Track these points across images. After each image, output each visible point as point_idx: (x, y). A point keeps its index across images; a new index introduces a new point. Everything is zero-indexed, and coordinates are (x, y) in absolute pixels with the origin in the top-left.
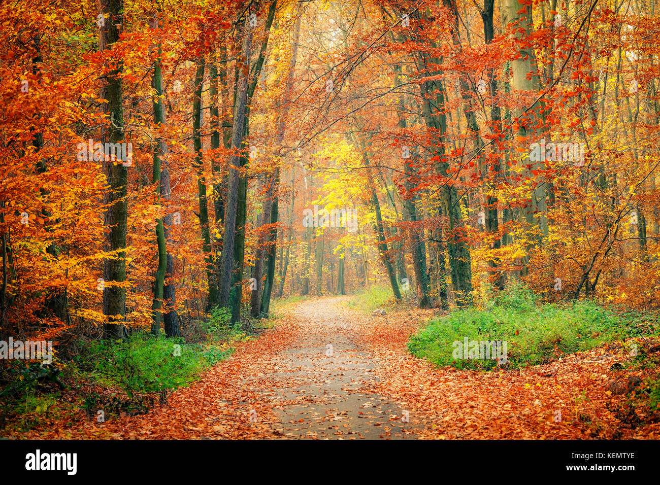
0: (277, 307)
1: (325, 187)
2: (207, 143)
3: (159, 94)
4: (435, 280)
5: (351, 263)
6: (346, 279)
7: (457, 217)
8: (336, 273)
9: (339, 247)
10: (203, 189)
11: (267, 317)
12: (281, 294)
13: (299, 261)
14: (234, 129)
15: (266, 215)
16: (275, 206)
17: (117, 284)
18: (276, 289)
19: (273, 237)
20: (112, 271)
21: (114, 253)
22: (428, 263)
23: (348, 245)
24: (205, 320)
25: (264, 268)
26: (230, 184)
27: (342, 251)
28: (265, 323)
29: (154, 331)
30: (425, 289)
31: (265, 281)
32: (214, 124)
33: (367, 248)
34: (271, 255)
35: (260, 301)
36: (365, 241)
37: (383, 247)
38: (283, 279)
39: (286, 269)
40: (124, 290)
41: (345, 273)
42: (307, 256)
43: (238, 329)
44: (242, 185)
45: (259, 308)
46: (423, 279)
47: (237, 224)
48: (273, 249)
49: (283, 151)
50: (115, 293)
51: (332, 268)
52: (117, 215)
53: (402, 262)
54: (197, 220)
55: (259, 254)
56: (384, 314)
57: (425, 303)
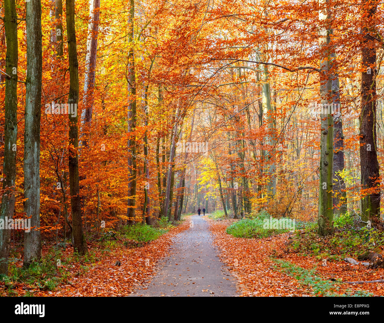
0: (183, 217)
1: (202, 174)
2: (161, 159)
3: (146, 144)
4: (239, 209)
5: (210, 202)
6: (208, 208)
7: (247, 187)
8: (205, 205)
9: (206, 196)
10: (159, 175)
11: (180, 220)
12: (185, 212)
13: (192, 200)
14: (171, 154)
15: (181, 184)
16: (184, 181)
17: (132, 207)
18: (183, 210)
19: (183, 192)
20: (131, 202)
21: (132, 197)
22: (237, 203)
23: (209, 196)
24: (159, 220)
25: (179, 203)
26: (169, 174)
27: (207, 197)
28: (179, 222)
29: (143, 223)
30: (236, 212)
31: (179, 207)
32: (163, 152)
33: (216, 197)
34: (181, 198)
35: (177, 215)
36: (215, 194)
37: (222, 197)
38: (186, 207)
39: (187, 203)
40: (135, 209)
41: (208, 205)
42: (194, 199)
43: (170, 223)
44: (172, 173)
45: (177, 217)
46: (235, 209)
47: (171, 188)
48: (183, 196)
49: (187, 162)
50: (132, 210)
51: (203, 203)
52: (133, 185)
53: (228, 202)
54: (157, 186)
55: (178, 198)
56: (221, 220)
57: (236, 217)
